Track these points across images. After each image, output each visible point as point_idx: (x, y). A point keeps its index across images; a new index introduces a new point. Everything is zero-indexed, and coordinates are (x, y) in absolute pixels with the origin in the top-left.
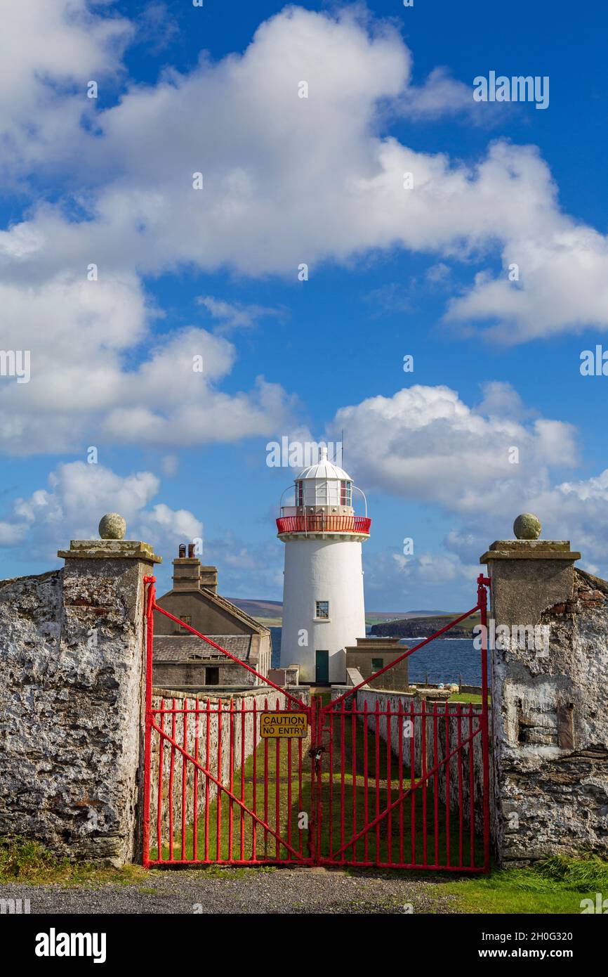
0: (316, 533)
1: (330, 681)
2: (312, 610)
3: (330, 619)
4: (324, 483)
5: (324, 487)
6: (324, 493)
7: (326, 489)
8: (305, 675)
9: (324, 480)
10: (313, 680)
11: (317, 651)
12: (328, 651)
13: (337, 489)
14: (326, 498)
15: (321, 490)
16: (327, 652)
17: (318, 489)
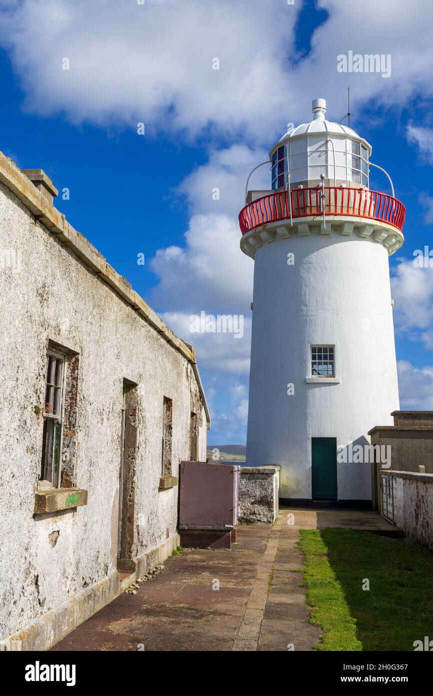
0: (310, 219)
1: (339, 498)
2: (304, 361)
3: (338, 378)
4: (323, 142)
5: (323, 149)
6: (324, 160)
7: (326, 152)
8: (292, 484)
9: (323, 136)
10: (307, 494)
11: (315, 440)
12: (335, 438)
13: (345, 154)
14: (327, 167)
15: (317, 154)
16: (334, 440)
17: (313, 152)
